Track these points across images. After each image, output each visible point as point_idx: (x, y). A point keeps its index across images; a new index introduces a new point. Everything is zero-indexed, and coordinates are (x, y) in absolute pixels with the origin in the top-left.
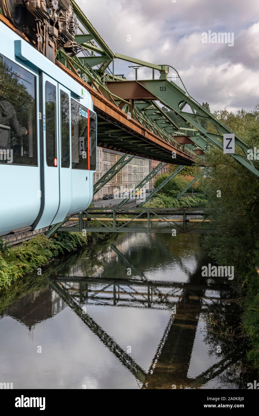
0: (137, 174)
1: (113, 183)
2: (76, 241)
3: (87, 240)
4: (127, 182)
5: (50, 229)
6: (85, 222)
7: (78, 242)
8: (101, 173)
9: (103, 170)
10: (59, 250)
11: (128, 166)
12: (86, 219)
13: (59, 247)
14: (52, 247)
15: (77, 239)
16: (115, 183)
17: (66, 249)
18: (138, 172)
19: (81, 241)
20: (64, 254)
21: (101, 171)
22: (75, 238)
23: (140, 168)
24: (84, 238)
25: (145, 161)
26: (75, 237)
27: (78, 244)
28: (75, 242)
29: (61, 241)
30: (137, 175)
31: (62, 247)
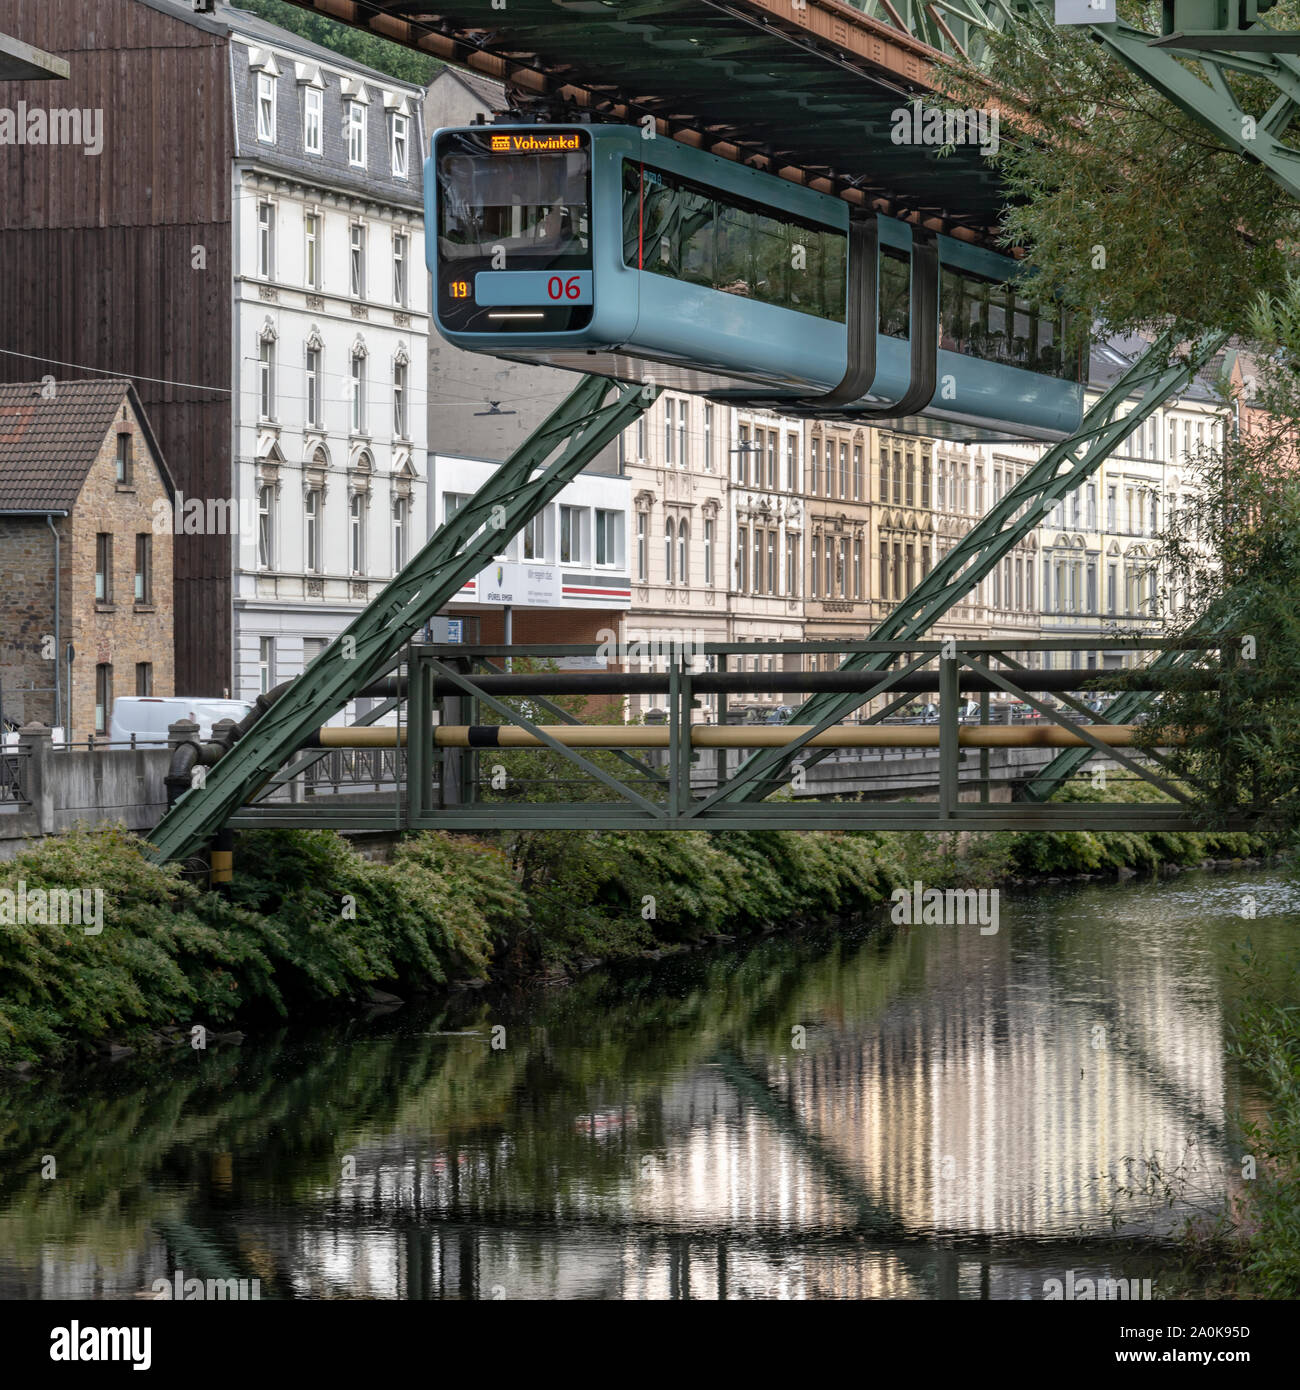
0: (1093, 542)
1: (831, 605)
2: (388, 933)
3: (490, 946)
4: (987, 617)
5: (179, 800)
6: (450, 757)
7: (409, 942)
8: (713, 504)
9: (735, 479)
10: (242, 971)
11: (996, 457)
12: (461, 732)
13: (251, 949)
14: (188, 943)
15: (401, 922)
16: (859, 612)
17: (301, 971)
18: (1103, 525)
19: (430, 938)
20: (284, 1011)
21: (710, 489)
22: (380, 906)
23: (1120, 482)
24: (464, 925)
25: (1181, 417)
26: (383, 899)
27: (406, 960)
28: (381, 939)
29: (268, 908)
30: (1093, 554)
31: (267, 948)
